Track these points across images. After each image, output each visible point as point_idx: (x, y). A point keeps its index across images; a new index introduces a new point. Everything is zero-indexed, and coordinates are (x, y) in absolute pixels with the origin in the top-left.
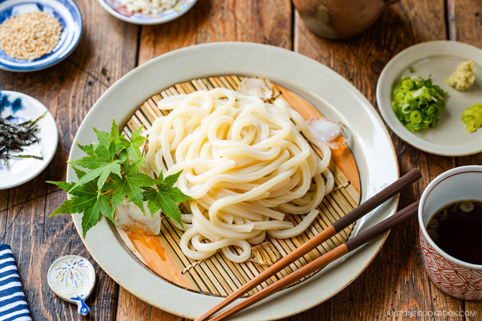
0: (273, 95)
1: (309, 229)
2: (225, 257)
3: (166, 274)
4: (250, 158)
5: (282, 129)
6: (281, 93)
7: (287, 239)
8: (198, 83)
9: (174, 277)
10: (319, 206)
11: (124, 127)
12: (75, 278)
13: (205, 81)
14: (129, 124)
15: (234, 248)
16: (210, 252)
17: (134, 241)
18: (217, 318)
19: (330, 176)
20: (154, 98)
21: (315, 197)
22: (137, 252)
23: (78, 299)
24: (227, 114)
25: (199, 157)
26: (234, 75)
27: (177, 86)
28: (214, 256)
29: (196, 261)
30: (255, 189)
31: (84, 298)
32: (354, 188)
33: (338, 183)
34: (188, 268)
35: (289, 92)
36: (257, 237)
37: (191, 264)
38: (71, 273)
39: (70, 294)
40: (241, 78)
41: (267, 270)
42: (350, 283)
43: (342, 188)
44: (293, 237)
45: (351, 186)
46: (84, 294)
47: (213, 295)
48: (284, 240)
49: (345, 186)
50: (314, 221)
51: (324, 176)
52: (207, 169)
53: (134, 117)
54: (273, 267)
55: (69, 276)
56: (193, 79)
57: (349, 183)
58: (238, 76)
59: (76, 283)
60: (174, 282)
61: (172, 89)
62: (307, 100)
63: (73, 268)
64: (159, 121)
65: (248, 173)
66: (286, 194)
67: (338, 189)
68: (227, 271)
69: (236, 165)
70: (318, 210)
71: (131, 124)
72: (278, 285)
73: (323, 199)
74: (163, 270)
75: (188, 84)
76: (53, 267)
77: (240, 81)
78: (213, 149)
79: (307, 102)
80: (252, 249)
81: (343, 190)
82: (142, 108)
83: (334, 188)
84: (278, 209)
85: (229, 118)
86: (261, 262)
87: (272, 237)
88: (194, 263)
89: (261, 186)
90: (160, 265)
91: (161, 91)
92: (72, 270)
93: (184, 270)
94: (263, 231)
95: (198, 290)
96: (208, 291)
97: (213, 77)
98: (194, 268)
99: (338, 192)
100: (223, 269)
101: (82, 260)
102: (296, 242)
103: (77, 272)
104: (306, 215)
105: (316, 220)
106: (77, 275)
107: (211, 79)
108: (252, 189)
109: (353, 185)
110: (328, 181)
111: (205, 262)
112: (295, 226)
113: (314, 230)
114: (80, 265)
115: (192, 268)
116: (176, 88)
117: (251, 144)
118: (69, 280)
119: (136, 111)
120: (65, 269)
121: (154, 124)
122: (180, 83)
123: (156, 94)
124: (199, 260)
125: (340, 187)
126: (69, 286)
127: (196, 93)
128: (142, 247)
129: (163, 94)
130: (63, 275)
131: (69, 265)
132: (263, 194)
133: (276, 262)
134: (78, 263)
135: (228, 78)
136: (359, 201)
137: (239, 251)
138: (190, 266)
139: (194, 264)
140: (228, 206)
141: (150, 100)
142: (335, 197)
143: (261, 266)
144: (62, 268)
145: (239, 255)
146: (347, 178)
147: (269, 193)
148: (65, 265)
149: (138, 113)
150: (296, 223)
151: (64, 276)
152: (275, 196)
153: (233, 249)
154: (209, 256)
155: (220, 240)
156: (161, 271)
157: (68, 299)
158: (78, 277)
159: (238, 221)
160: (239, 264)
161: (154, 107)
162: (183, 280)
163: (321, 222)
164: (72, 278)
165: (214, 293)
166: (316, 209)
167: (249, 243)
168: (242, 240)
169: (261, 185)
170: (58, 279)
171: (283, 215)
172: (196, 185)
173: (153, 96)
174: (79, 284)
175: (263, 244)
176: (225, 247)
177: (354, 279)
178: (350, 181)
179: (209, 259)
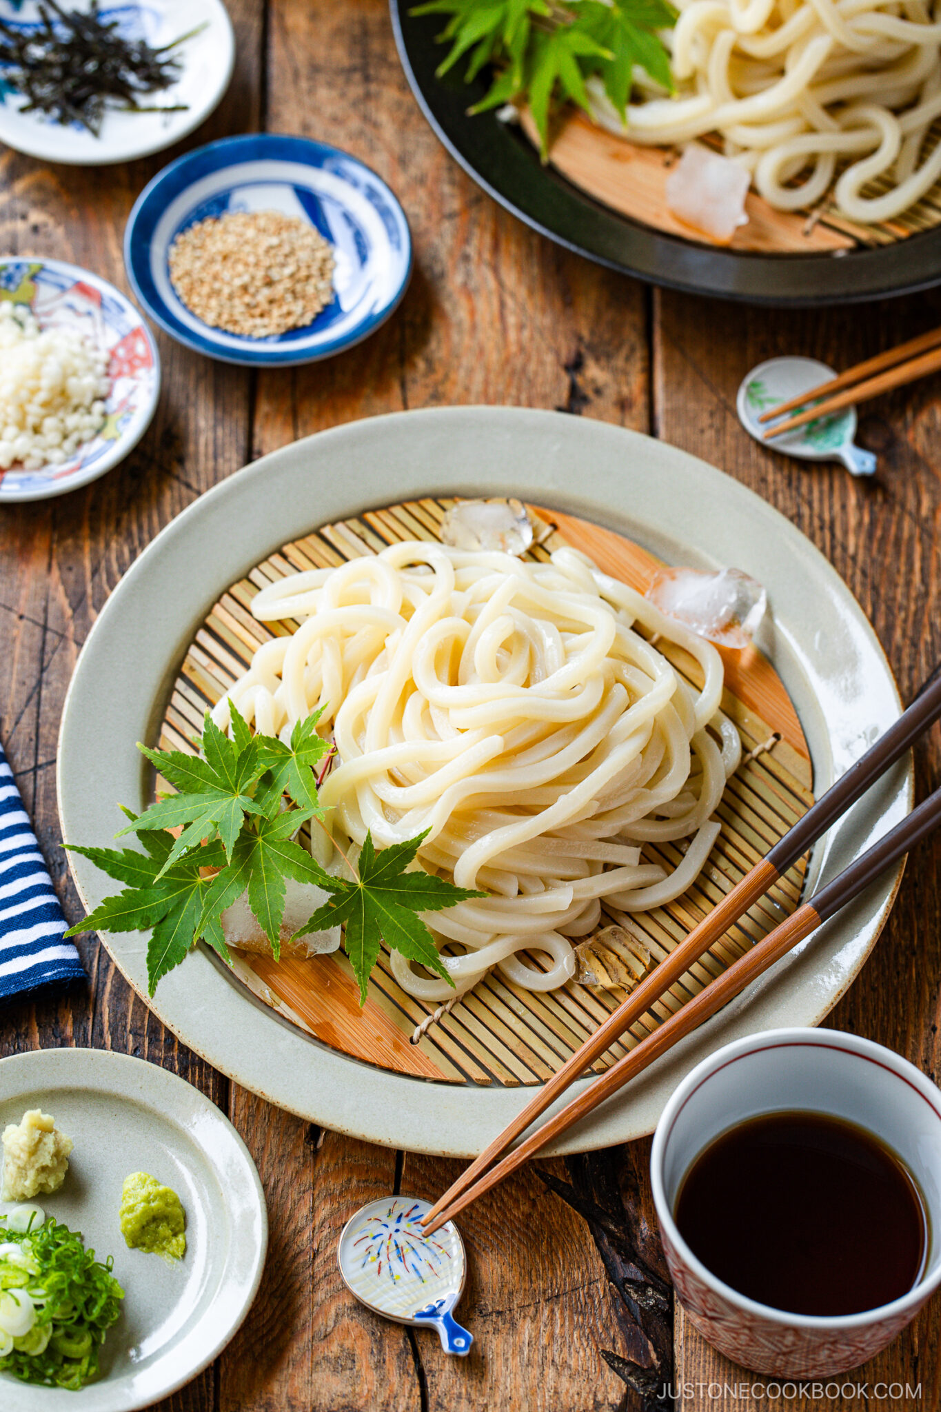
0: (535, 536)
1: (705, 875)
2: (511, 982)
3: (369, 1049)
4: (535, 722)
5: (591, 629)
6: (555, 527)
7: (655, 910)
8: (341, 535)
9: (394, 1054)
10: (716, 812)
11: (174, 681)
12: (410, 1257)
13: (354, 524)
14: (185, 669)
15: (530, 957)
16: (471, 976)
17: (271, 976)
18: (529, 1144)
19: (728, 730)
20: (235, 590)
21: (703, 789)
22: (283, 1004)
23: (433, 1313)
24: (447, 613)
25: (402, 738)
26: (425, 497)
27: (288, 549)
28: (483, 983)
29: (440, 1004)
30: (562, 799)
31: (448, 1308)
32: (792, 750)
33: (749, 743)
34: (423, 1026)
35: (573, 520)
36: (580, 917)
37: (428, 1014)
38: (397, 1245)
39: (410, 1302)
40: (445, 503)
41: (628, 1003)
42: (838, 1000)
43: (761, 753)
44: (671, 903)
45: (782, 744)
46: (444, 1297)
47: (500, 1084)
48: (648, 913)
49: (768, 745)
50: (712, 852)
51: (711, 730)
52: (428, 768)
53: (194, 650)
54: (641, 990)
55: (393, 1255)
56: (324, 525)
57: (777, 736)
58: (436, 498)
59: (416, 1270)
60: (396, 1067)
61: (276, 560)
62: (624, 535)
63: (397, 1231)
64: (266, 653)
65: (539, 761)
66: (636, 799)
67: (752, 759)
68: (524, 1017)
69: (506, 744)
70: (717, 821)
71: (192, 669)
72: (666, 1035)
73: (724, 792)
74: (361, 1040)
75: (313, 540)
76: (346, 1239)
77: (444, 509)
78: (434, 712)
79: (626, 541)
80: (576, 953)
81: (765, 758)
82: (210, 621)
83: (743, 757)
84: (622, 838)
85: (455, 624)
86: (605, 981)
87: (617, 911)
88: (434, 1011)
89: (577, 790)
90: (350, 1029)
91: (250, 570)
92: (396, 1236)
93: (413, 1032)
94: (593, 901)
95: (459, 1077)
96: (487, 1078)
97: (375, 510)
98: (439, 1024)
99: (755, 765)
100: (511, 1015)
101: (416, 1207)
102: (682, 914)
103: (411, 1239)
104: (689, 839)
105: (718, 848)
106: (413, 1249)
107: (370, 517)
108: (555, 800)
109: (788, 741)
110: (726, 743)
111: (462, 1004)
112: (669, 874)
113: (716, 875)
114: (414, 1219)
115: (434, 1024)
116: (284, 556)
117: (527, 685)
118: (397, 1266)
119: (195, 633)
120: (378, 1238)
121: (255, 661)
122: (293, 541)
123: (238, 581)
124: (447, 1002)
125: (755, 752)
126: (399, 1282)
127: (347, 565)
128: (292, 989)
129: (255, 575)
130: (376, 1255)
131: (386, 1226)
132: (585, 809)
133: (644, 976)
134: (407, 1215)
135: (413, 508)
136: (810, 781)
137: (544, 961)
138: (428, 1019)
139: (437, 1013)
140: (503, 853)
141: (226, 599)
142: (751, 779)
143: (609, 992)
144: (371, 1236)
145: (545, 971)
146: (771, 725)
147: (597, 804)
148: (376, 1228)
149: (202, 636)
150: (670, 865)
151: (381, 1258)
152: (610, 808)
153: (525, 959)
154: (471, 986)
155: (492, 940)
156: (355, 1044)
157: (410, 1317)
158: (416, 1253)
159: (528, 886)
160: (549, 994)
161: (243, 615)
162: (418, 1058)
163: (730, 850)
164: (401, 1258)
165: (503, 1081)
166: (711, 819)
167: (565, 937)
168: (548, 932)
169: (577, 787)
170: (367, 1267)
171: (635, 852)
172: (410, 813)
173: (231, 585)
174: (425, 1271)
175: (601, 933)
176: (507, 959)
177: (847, 988)
178: (778, 731)
179: (473, 993)
